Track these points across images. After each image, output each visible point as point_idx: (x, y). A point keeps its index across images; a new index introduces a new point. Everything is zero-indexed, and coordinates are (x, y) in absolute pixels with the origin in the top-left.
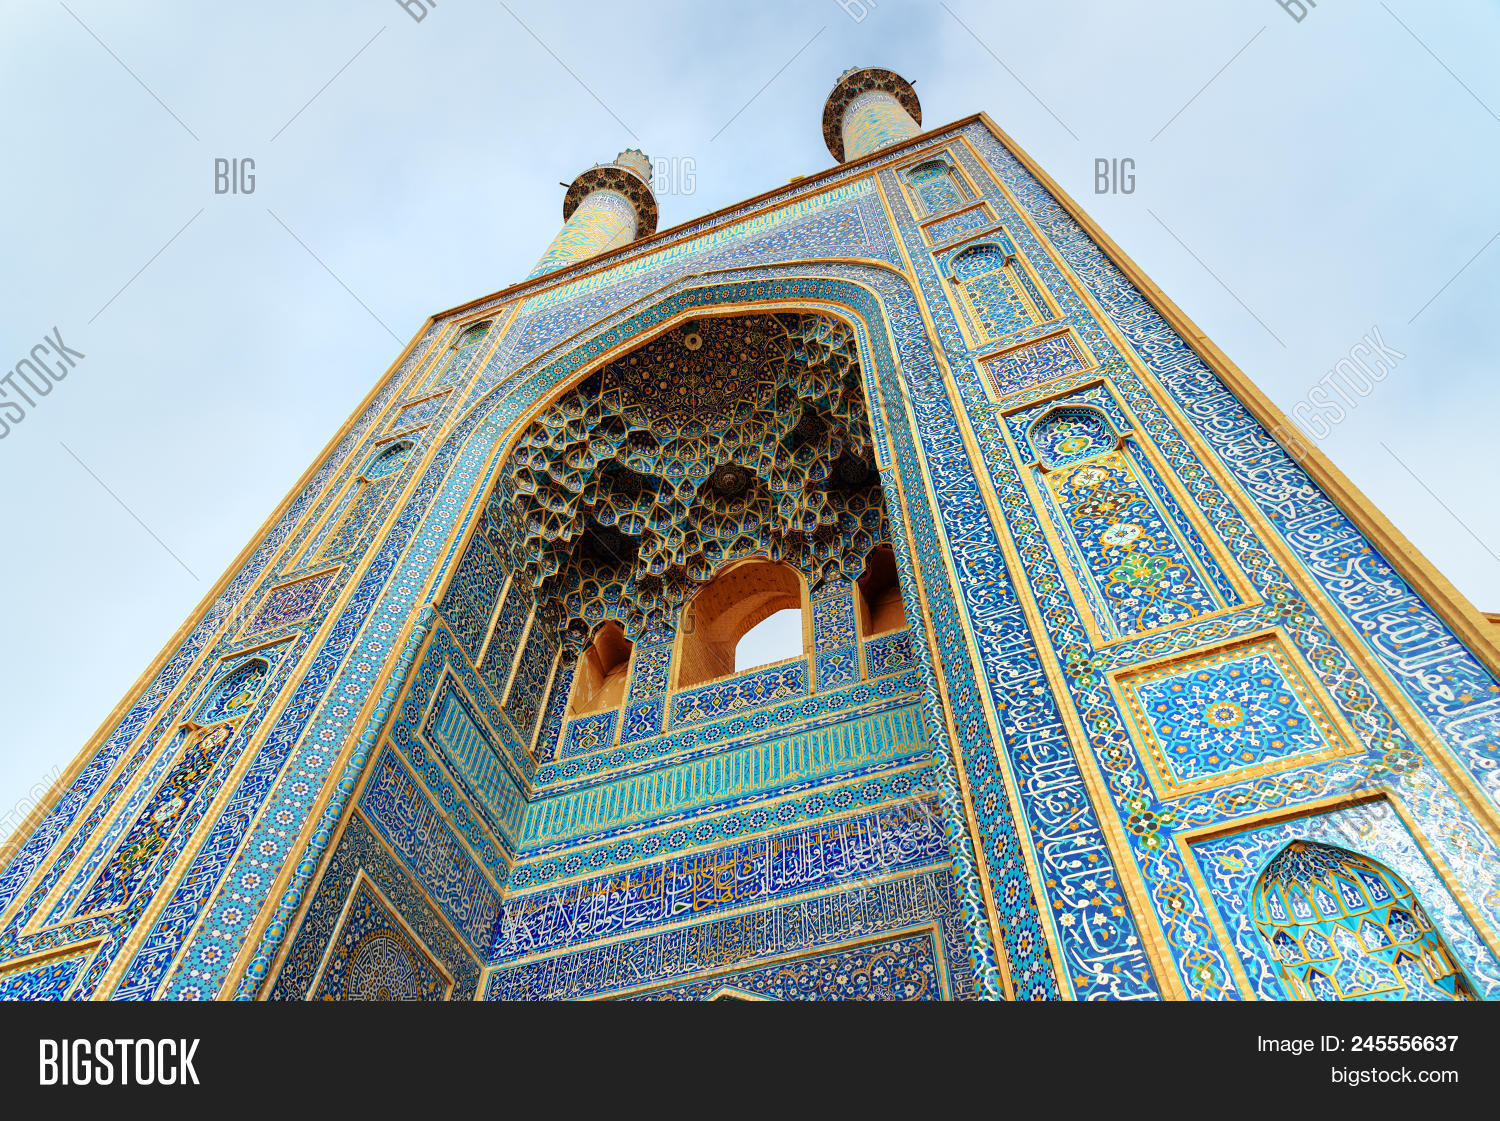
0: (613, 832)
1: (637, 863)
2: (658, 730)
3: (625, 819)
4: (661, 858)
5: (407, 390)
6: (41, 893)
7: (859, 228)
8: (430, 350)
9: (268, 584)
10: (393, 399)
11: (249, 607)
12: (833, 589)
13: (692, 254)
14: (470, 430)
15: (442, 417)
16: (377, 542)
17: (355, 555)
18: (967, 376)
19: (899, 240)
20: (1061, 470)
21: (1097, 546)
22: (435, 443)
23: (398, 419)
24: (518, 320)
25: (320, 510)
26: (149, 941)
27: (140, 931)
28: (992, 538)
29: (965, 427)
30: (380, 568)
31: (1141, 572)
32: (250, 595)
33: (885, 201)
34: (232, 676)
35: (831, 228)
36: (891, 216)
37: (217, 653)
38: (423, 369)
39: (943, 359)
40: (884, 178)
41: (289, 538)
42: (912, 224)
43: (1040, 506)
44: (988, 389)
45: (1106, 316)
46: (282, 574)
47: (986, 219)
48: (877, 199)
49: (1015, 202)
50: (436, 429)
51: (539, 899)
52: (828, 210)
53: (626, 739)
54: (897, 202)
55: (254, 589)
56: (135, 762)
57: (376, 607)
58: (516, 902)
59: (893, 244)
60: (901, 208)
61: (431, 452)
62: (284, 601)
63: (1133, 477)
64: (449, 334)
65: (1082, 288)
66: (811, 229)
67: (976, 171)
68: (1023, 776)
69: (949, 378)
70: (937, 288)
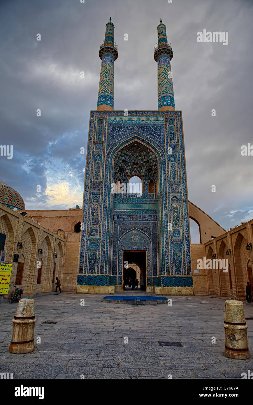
0: (123, 210)
1: (126, 214)
2: (127, 198)
3: (124, 208)
4: (129, 214)
5: (94, 138)
6: (89, 221)
7: (161, 136)
8: (94, 124)
9: (91, 182)
10: (93, 140)
11: (91, 186)
12: (146, 184)
13: (136, 122)
14: (109, 158)
15: (104, 152)
16: (104, 180)
17: (102, 182)
18: (169, 186)
19: (166, 145)
20: (173, 204)
21: (174, 215)
22: (105, 159)
23: (96, 147)
24: (108, 124)
25: (92, 168)
26: (103, 229)
27: (102, 228)
28: (167, 211)
29: (167, 195)
30: (106, 185)
31: (176, 219)
32: (90, 183)
33: (165, 129)
34: (94, 198)
35: (157, 132)
36: (165, 136)
37: (90, 193)
38: (95, 131)
39: (167, 181)
40: (165, 120)
41: (90, 172)
42: (168, 142)
43: (171, 209)
44: (170, 190)
45: (182, 184)
46: (93, 180)
47: (176, 149)
48: (164, 127)
49: (180, 148)
50: (104, 155)
51: (117, 215)
52: (157, 124)
53: (123, 198)
54: (167, 132)
55: (90, 182)
56: (89, 207)
57: (108, 193)
58: (115, 215)
59: (165, 146)
60: (167, 135)
61: (105, 161)
62: (96, 186)
63: (178, 208)
64: (96, 119)
65: (182, 177)
66: (154, 130)
67: (177, 132)
68: (165, 234)
69: (167, 185)
70: (169, 164)
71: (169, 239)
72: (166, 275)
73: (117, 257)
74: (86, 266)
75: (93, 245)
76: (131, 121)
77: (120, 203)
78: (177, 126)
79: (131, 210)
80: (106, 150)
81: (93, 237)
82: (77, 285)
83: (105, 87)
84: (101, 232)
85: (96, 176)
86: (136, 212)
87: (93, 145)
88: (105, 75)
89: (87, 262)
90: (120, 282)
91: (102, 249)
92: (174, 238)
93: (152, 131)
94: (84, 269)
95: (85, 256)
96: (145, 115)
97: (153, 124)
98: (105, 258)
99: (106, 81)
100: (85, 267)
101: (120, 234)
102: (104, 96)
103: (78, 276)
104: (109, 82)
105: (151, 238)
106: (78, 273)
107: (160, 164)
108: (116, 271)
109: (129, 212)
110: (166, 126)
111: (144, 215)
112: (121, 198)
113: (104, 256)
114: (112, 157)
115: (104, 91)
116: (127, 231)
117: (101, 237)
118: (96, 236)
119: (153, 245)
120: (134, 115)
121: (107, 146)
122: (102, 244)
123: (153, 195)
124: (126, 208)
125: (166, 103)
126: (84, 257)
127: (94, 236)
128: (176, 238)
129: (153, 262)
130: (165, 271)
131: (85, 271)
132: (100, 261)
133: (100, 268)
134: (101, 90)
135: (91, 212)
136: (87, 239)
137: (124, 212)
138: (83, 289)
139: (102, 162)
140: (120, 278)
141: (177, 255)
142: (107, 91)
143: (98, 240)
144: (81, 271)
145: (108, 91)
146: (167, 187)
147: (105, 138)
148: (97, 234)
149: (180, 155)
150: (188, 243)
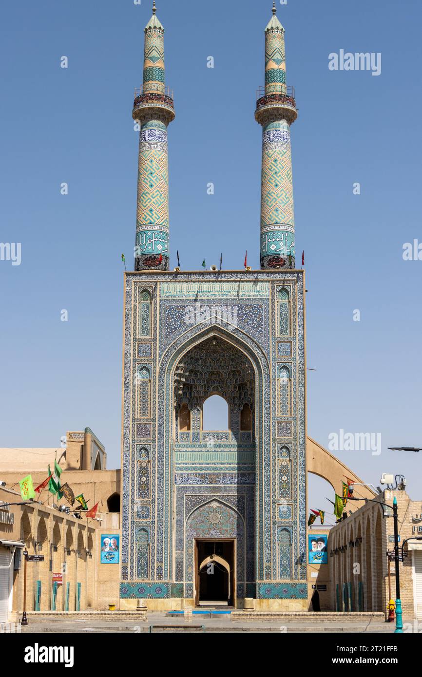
0: (193, 464)
1: (199, 472)
2: (199, 441)
3: (196, 461)
4: (203, 472)
5: (135, 330)
6: (133, 493)
7: (262, 325)
8: (133, 302)
9: (134, 420)
10: (132, 335)
11: (133, 428)
12: (235, 412)
13: (215, 295)
14: (164, 372)
15: (155, 360)
16: (157, 416)
17: (154, 420)
18: (274, 426)
19: (271, 345)
20: (281, 459)
21: (281, 479)
22: (157, 375)
23: (138, 350)
24: (161, 300)
25: (134, 392)
26: (158, 506)
27: (156, 504)
28: (270, 472)
29: (271, 442)
30: (160, 426)
31: (285, 486)
32: (131, 423)
33: (271, 311)
34: (140, 450)
35: (255, 317)
36: (271, 324)
37: (133, 441)
38: (135, 317)
39: (271, 416)
40: (273, 290)
41: (131, 402)
42: (275, 338)
43: (277, 469)
44: (276, 433)
45: (299, 423)
46: (136, 417)
47: (291, 352)
48: (269, 305)
49: (298, 351)
50: (155, 367)
51: (181, 474)
52: (255, 299)
53: (193, 441)
54: (273, 316)
55: (131, 421)
56: (133, 468)
57: (165, 440)
58: (178, 474)
59: (269, 346)
60: (274, 322)
61: (157, 379)
62: (142, 429)
63: (289, 467)
64: (135, 291)
65: (298, 409)
66: (250, 312)
67: (294, 316)
68: (265, 513)
69: (271, 424)
70: (275, 382)
71: (272, 521)
72: (265, 581)
73: (183, 550)
74: (133, 568)
75: (142, 532)
76: (204, 293)
77: (186, 451)
78: (294, 302)
79: (208, 464)
80: (158, 357)
81: (141, 520)
82: (120, 598)
83: (151, 211)
84: (156, 510)
85: (142, 409)
86: (217, 469)
87: (134, 347)
88: (149, 179)
89: (135, 561)
90: (190, 592)
91: (158, 540)
92: (280, 519)
93: (246, 314)
94: (129, 573)
95: (130, 551)
96: (232, 279)
97: (248, 299)
98: (164, 555)
99: (151, 194)
100: (132, 570)
101: (188, 510)
102: (149, 233)
103: (121, 584)
104: (158, 197)
105: (244, 517)
106: (121, 579)
107: (261, 382)
108: (182, 574)
109: (203, 469)
110: (273, 303)
111: (232, 474)
112: (188, 442)
113: (162, 551)
114: (169, 370)
115: (149, 221)
116: (200, 503)
117: (156, 520)
118: (146, 517)
119: (247, 529)
120: (211, 279)
121: (160, 348)
122: (158, 532)
123: (249, 434)
124: (197, 461)
125: (275, 247)
126: (128, 554)
127: (143, 518)
128: (283, 520)
129: (247, 558)
130: (264, 574)
131: (132, 576)
132: (156, 560)
133: (155, 571)
134: (143, 218)
135: (136, 477)
136: (133, 523)
137: (194, 469)
138: (130, 604)
139: (152, 381)
140: (190, 587)
141: (285, 548)
142: (155, 221)
143: (151, 526)
144: (125, 575)
145: (157, 221)
146: (271, 428)
147: (155, 331)
148: (148, 515)
149: (298, 364)
150: (303, 528)
